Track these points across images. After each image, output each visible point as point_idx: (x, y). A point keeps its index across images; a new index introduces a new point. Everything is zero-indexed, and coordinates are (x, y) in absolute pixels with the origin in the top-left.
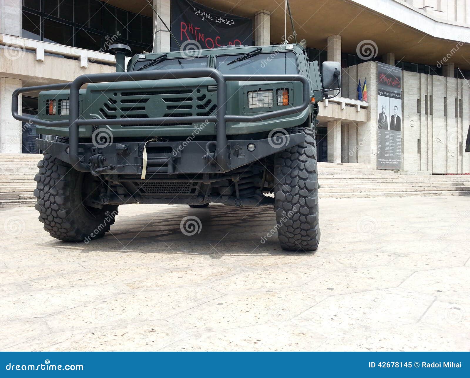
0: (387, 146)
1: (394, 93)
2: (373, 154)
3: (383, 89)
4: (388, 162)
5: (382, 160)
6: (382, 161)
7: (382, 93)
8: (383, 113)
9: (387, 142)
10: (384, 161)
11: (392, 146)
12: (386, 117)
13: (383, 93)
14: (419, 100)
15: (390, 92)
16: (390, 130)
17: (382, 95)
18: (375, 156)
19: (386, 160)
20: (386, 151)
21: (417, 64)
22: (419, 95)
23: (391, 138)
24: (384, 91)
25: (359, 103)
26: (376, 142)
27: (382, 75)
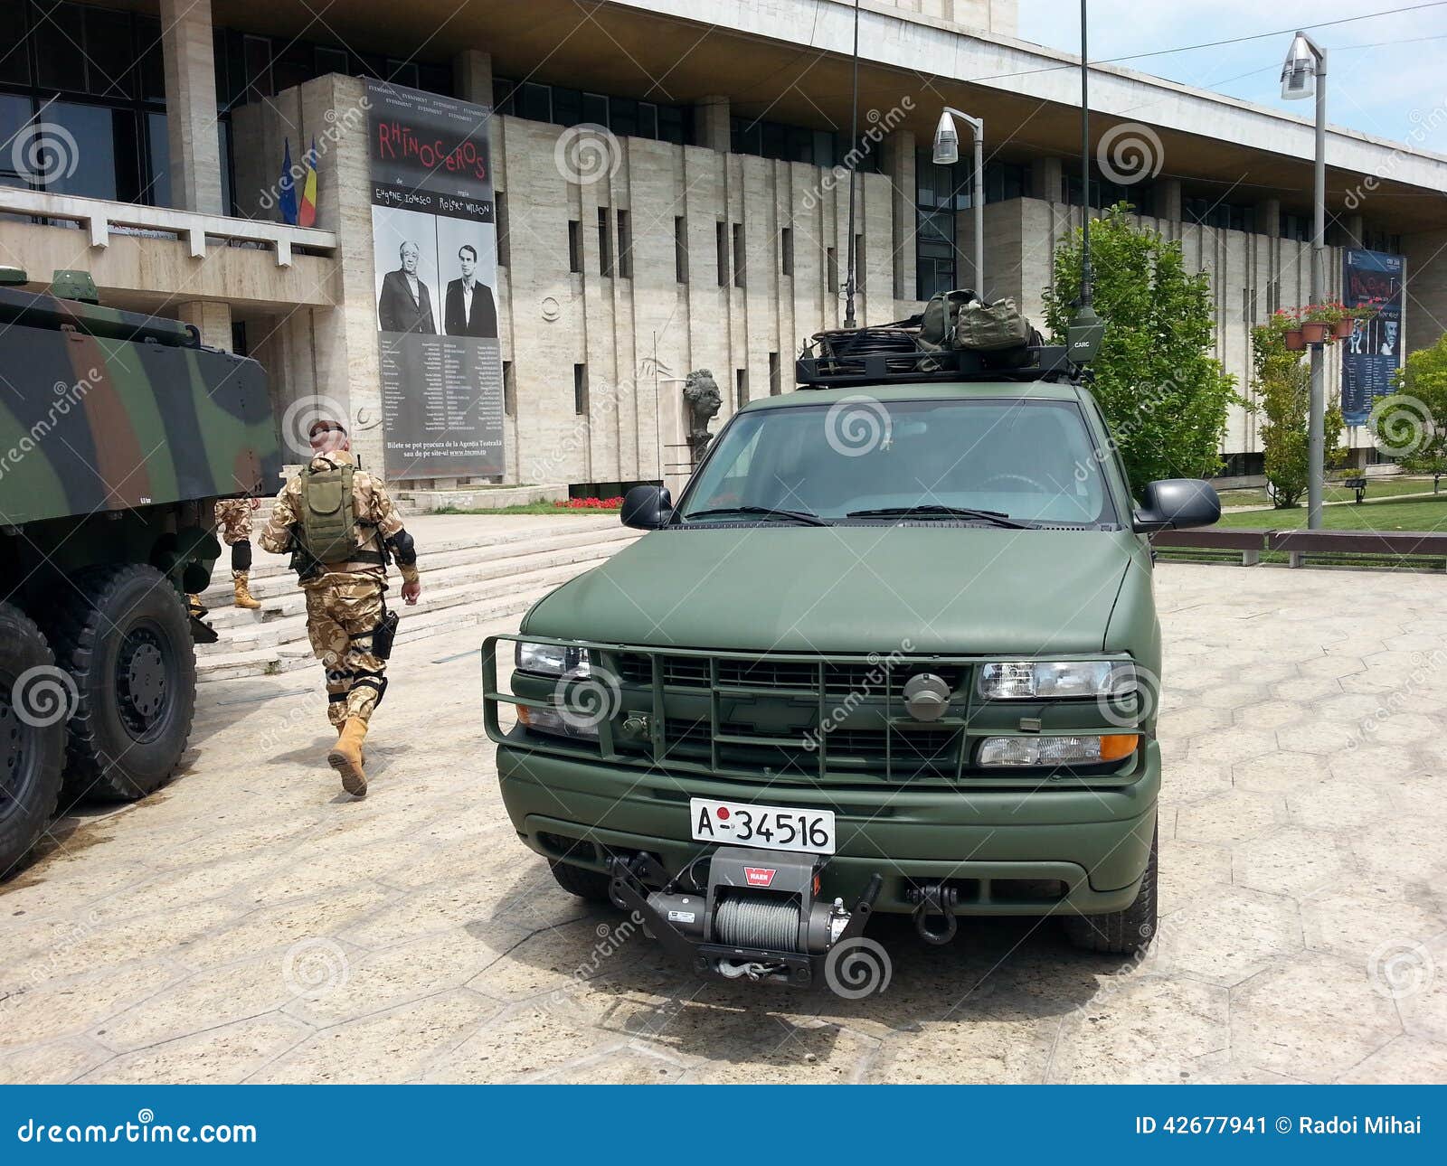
0: (434, 392)
1: (458, 199)
2: (364, 426)
3: (399, 182)
4: (444, 449)
5: (408, 446)
6: (410, 450)
7: (396, 196)
8: (409, 273)
9: (435, 383)
10: (419, 450)
11: (457, 392)
12: (422, 288)
13: (403, 198)
14: (574, 227)
15: (435, 196)
16: (444, 333)
17: (393, 204)
18: (377, 434)
19: (432, 445)
20: (430, 411)
21: (607, 98)
22: (574, 207)
23: (452, 364)
24: (405, 190)
25: (284, 236)
26: (375, 382)
27: (390, 130)
